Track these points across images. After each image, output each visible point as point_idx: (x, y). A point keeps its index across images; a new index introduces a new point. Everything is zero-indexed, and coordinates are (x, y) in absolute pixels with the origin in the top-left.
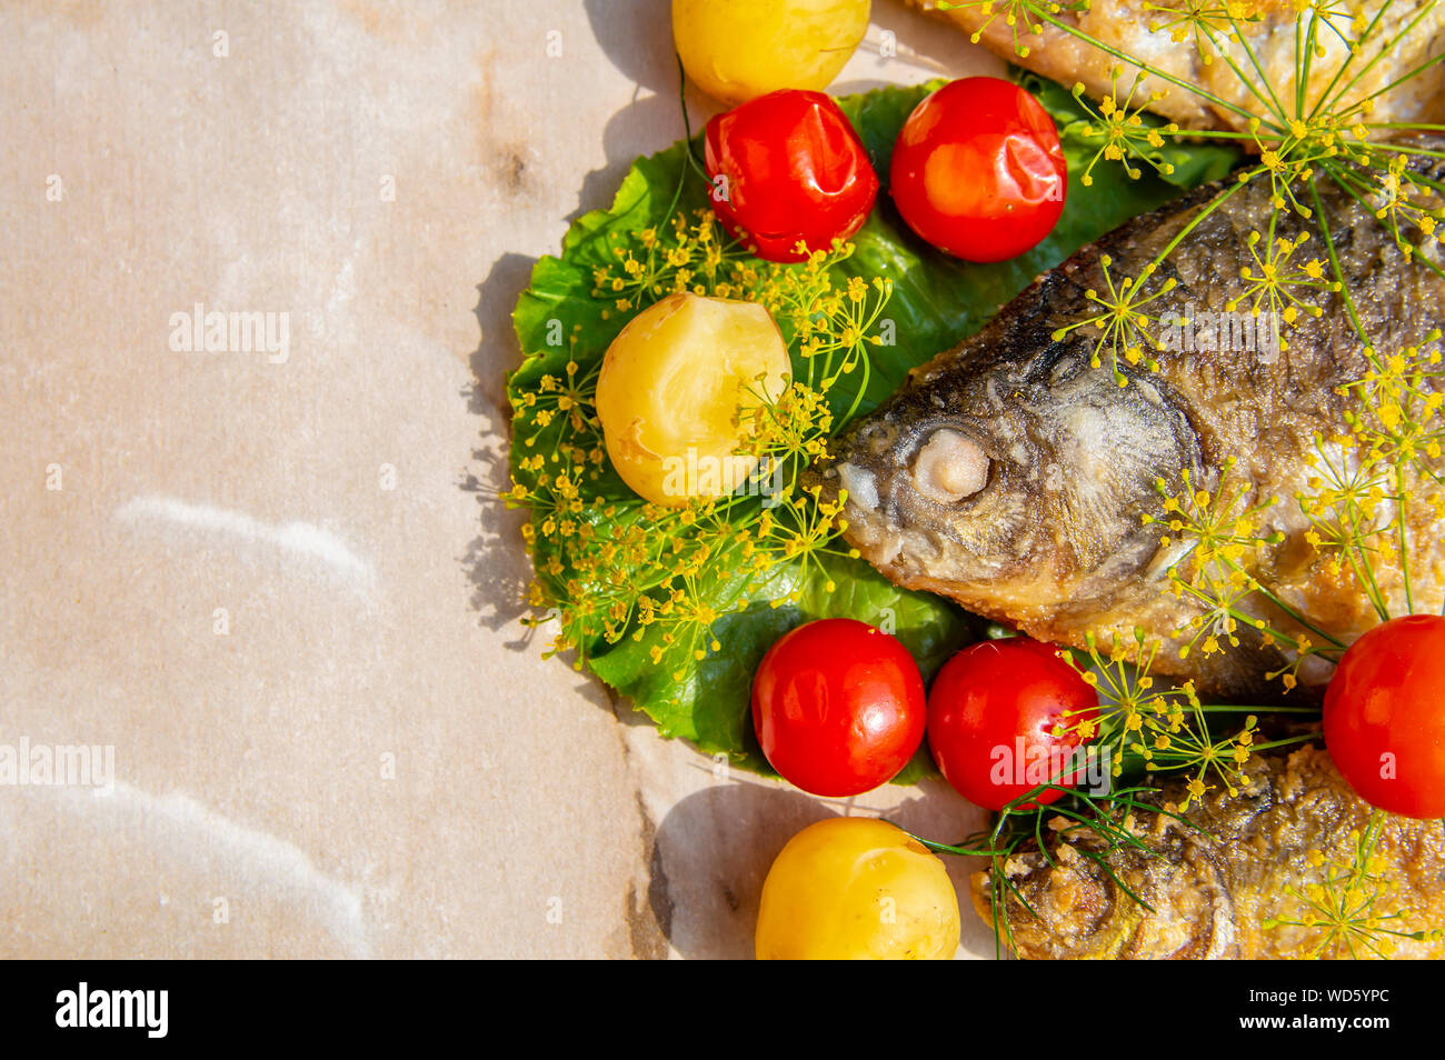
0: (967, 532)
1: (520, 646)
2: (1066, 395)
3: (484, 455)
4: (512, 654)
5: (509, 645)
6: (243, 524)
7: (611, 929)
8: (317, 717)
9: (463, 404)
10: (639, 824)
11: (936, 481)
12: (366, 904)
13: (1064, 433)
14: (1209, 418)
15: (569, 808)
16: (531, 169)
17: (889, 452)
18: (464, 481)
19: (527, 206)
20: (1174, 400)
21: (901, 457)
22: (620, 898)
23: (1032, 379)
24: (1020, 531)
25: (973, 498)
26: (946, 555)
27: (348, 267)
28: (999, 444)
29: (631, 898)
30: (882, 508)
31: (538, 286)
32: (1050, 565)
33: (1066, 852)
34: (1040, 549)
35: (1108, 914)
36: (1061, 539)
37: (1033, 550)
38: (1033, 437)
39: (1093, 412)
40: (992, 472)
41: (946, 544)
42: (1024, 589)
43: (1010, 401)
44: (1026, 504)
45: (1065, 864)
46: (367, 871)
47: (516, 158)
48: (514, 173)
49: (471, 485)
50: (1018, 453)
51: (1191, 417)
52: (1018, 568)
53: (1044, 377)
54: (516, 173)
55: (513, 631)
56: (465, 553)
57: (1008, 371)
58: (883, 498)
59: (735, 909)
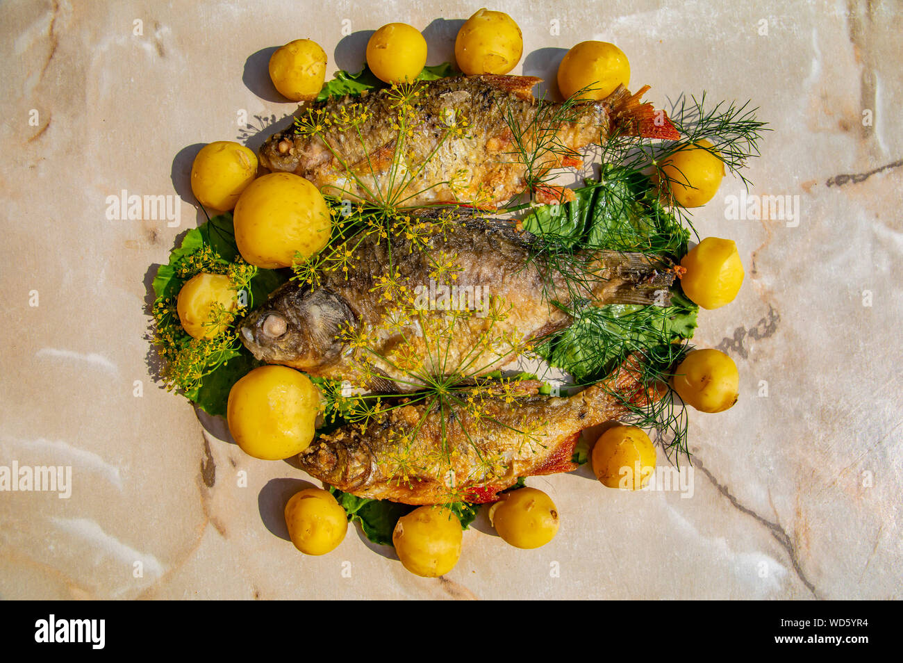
0: (282, 347)
1: (163, 387)
2: (307, 302)
3: (150, 328)
4: (161, 390)
5: (160, 387)
6: (75, 355)
7: (196, 474)
8: (102, 414)
9: (143, 311)
10: (203, 441)
11: (270, 331)
12: (121, 472)
13: (307, 314)
14: (355, 305)
15: (182, 438)
16: (158, 236)
17: (256, 323)
18: (145, 336)
19: (158, 248)
20: (343, 301)
21: (259, 324)
22: (198, 465)
23: (298, 297)
24: (299, 345)
25: (283, 336)
26: (277, 354)
27: (103, 272)
28: (288, 319)
29: (202, 464)
30: (255, 341)
31: (160, 275)
32: (310, 355)
33: (323, 445)
34: (305, 350)
35: (337, 464)
36: (311, 347)
37: (303, 351)
38: (298, 316)
39: (316, 306)
40: (288, 327)
41: (276, 350)
42: (304, 362)
43: (291, 305)
44: (299, 336)
45: (323, 449)
46: (120, 461)
47: (154, 232)
48: (153, 237)
49: (147, 337)
50: (294, 321)
51: (349, 306)
52: (300, 356)
53: (301, 297)
54: (154, 237)
55: (161, 383)
56: (146, 356)
57: (291, 295)
58: (255, 337)
59: (235, 466)
